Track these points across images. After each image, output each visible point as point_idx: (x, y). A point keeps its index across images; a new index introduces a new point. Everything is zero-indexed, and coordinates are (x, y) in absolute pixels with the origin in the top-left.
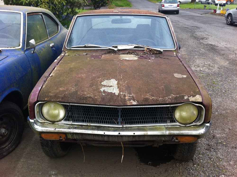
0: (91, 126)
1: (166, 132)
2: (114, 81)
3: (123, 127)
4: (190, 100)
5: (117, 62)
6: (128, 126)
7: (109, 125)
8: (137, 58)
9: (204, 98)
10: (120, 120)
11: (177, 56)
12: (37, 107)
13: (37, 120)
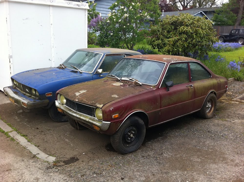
0: (69, 109)
1: (87, 120)
2: (85, 91)
3: (76, 112)
4: (97, 106)
5: (107, 85)
6: (78, 112)
7: (73, 110)
8: (120, 85)
9: (104, 107)
10: (76, 109)
11: (148, 89)
12: (58, 96)
13: (58, 102)
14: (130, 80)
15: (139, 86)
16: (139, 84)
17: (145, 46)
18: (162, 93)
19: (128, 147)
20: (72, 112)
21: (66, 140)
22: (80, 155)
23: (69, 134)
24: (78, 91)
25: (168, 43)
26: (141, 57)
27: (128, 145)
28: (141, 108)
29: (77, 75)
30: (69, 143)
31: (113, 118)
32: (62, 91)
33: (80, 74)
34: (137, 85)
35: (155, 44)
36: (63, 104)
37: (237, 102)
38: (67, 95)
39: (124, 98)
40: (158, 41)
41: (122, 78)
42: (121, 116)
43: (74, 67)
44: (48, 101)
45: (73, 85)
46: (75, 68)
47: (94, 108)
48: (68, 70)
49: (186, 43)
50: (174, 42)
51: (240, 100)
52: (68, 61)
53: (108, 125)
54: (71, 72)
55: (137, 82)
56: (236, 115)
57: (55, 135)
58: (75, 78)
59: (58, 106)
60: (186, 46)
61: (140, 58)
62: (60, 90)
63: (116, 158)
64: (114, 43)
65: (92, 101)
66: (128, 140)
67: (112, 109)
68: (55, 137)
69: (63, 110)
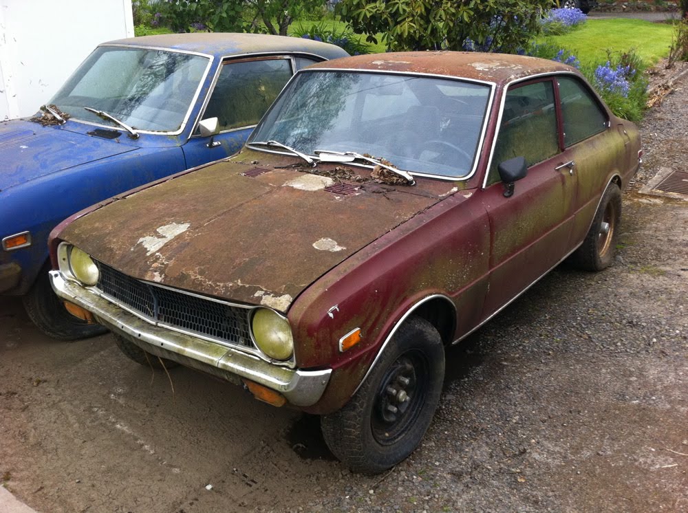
0: (120, 308)
1: (219, 361)
2: (183, 228)
3: (156, 326)
4: (262, 303)
5: (267, 189)
6: (166, 326)
7: (142, 317)
8: (322, 187)
9: (296, 306)
10: (156, 310)
11: (445, 198)
12: (61, 252)
13: (61, 275)
14: (356, 160)
15: (403, 185)
16: (401, 177)
17: (320, 26)
18: (494, 207)
19: (388, 440)
20: (137, 323)
21: (118, 426)
22: (197, 500)
23: (125, 395)
24: (150, 228)
25: (408, 10)
26: (379, 63)
27: (387, 434)
28: (433, 285)
29: (122, 149)
30: (136, 439)
31: (341, 350)
32: (76, 231)
33: (134, 143)
34: (392, 184)
35: (365, 15)
36: (86, 285)
37: (658, 201)
38: (104, 249)
39: (371, 252)
40: (373, 5)
41: (321, 155)
42: (370, 331)
43: (100, 115)
44: (19, 269)
45: (119, 196)
46: (108, 120)
47: (244, 309)
48: (77, 130)
49: (464, 8)
50: (426, 8)
51: (661, 192)
52: (70, 92)
53: (323, 384)
54: (92, 134)
55: (391, 168)
56: (681, 248)
57: (70, 407)
58: (114, 160)
59: (63, 296)
60: (466, 19)
61: (376, 67)
62: (65, 223)
63: (351, 498)
64: (224, 15)
65: (231, 281)
66: (389, 412)
67: (334, 312)
68: (72, 419)
69: (92, 314)
